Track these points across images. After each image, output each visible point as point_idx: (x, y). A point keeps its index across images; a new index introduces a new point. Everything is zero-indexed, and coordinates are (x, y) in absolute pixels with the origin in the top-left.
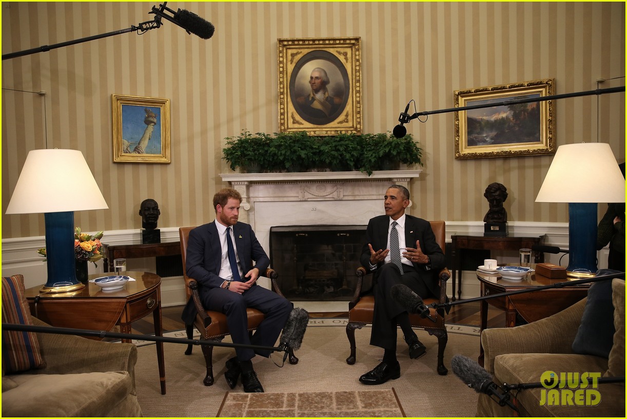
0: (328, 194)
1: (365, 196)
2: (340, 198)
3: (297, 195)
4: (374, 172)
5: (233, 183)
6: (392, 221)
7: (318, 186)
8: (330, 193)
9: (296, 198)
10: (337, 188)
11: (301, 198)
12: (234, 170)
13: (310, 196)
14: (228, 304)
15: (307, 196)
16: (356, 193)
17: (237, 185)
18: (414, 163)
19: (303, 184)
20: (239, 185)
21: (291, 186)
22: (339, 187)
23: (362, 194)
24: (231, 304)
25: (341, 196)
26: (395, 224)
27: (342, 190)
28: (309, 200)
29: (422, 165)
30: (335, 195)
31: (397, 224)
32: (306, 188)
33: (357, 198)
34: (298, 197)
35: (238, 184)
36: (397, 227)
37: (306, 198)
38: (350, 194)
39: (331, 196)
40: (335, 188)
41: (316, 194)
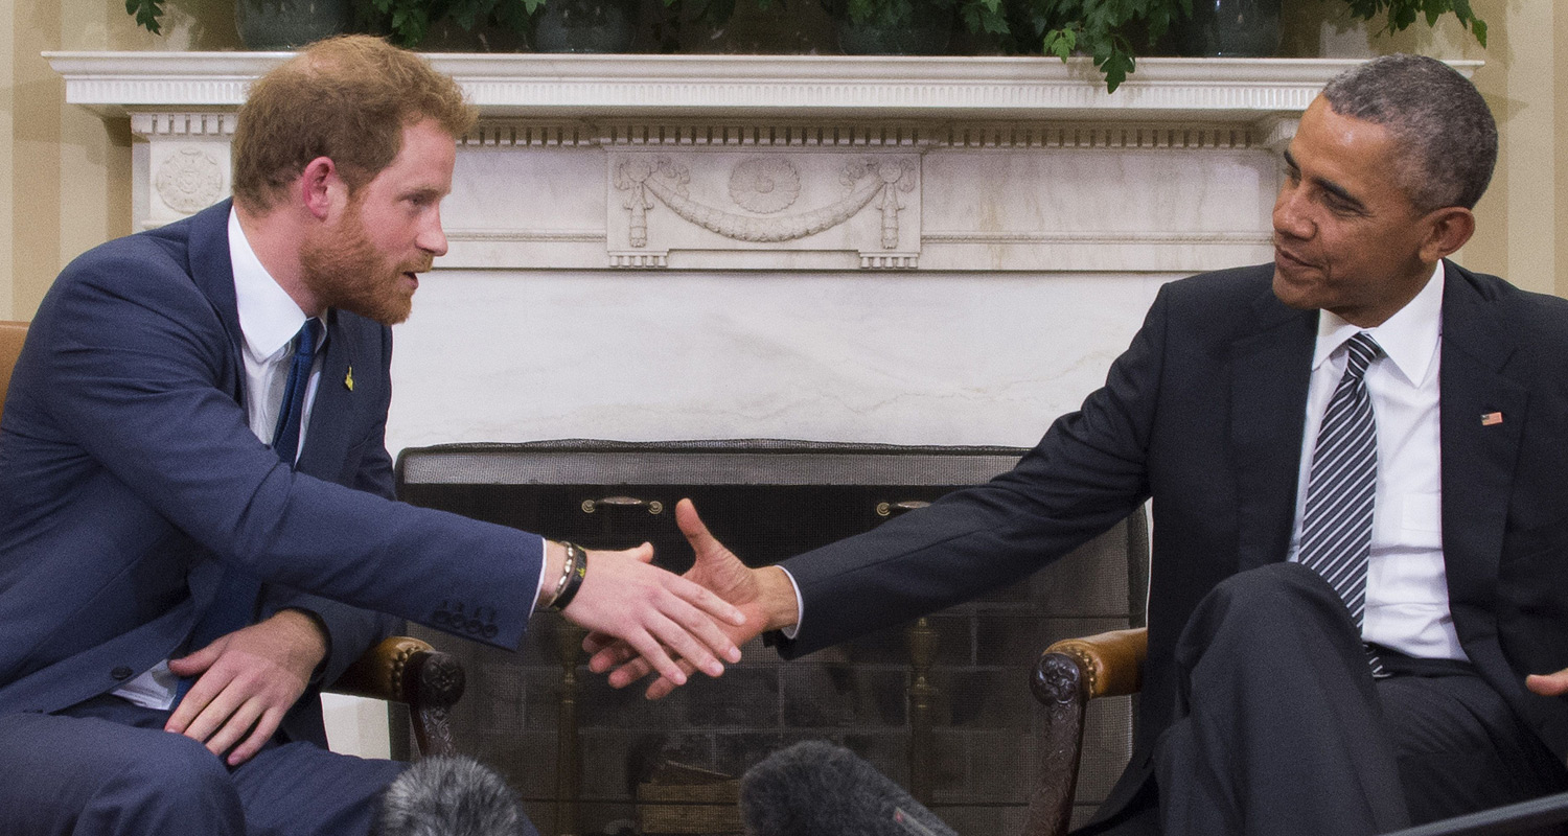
0: (812, 223)
1: (1076, 248)
2: (901, 252)
3: (595, 228)
4: (1146, 65)
5: (140, 125)
6: (1331, 335)
7: (742, 165)
8: (826, 217)
9: (584, 247)
10: (881, 187)
11: (619, 249)
12: (154, 27)
13: (692, 236)
14: (105, 803)
15: (668, 233)
16: (1015, 221)
17: (169, 135)
18: (1421, 15)
19: (642, 153)
20: (186, 135)
21: (552, 160)
22: (891, 174)
23: (1051, 229)
24: (129, 800)
25: (909, 243)
26: (1364, 354)
27: (912, 200)
28: (678, 262)
29: (1480, 31)
30: (864, 233)
31: (1378, 354)
32: (659, 182)
33: (1022, 258)
34: (602, 238)
35: (180, 126)
36: (1376, 380)
37: (658, 245)
38: (970, 227)
39: (834, 238)
40: (866, 184)
41: (729, 225)
